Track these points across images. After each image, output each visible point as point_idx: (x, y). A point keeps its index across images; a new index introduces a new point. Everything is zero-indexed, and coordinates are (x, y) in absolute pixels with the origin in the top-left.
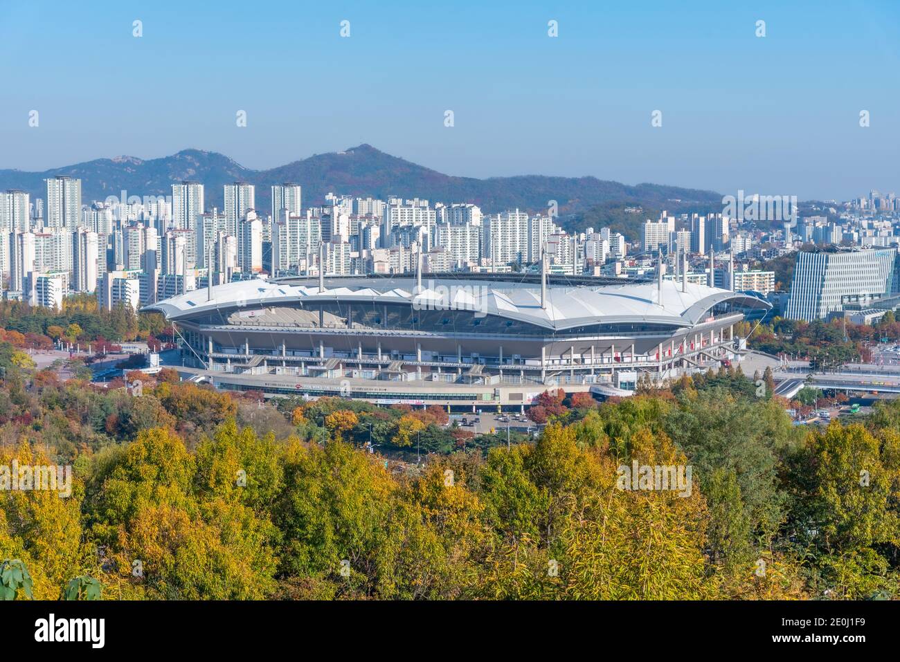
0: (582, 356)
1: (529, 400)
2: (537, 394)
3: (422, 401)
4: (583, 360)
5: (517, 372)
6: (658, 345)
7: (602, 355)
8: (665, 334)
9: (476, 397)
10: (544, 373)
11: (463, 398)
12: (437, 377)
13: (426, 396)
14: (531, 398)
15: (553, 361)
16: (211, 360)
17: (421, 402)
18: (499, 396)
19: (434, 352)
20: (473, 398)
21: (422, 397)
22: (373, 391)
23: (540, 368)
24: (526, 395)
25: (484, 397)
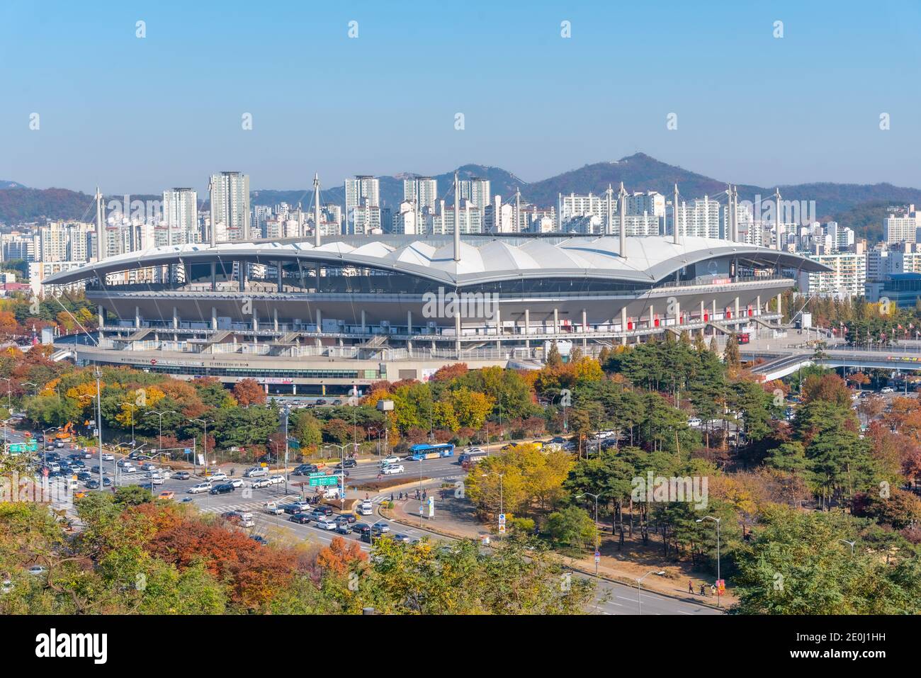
0: (516, 324)
1: (425, 378)
2: (434, 371)
3: (291, 379)
4: (519, 329)
5: (427, 344)
6: (620, 310)
7: (544, 323)
8: (626, 294)
9: (356, 374)
10: (458, 345)
11: (341, 375)
12: (333, 351)
13: (296, 373)
14: (428, 375)
15: (477, 330)
16: (101, 335)
17: (289, 380)
18: (385, 373)
19: (340, 321)
20: (353, 375)
21: (291, 375)
22: (234, 367)
23: (452, 339)
24: (421, 372)
25: (367, 373)
